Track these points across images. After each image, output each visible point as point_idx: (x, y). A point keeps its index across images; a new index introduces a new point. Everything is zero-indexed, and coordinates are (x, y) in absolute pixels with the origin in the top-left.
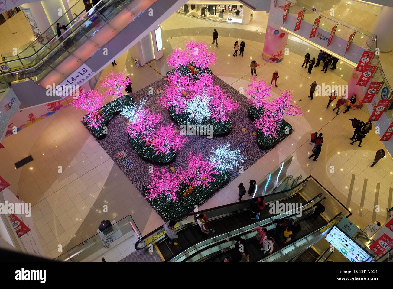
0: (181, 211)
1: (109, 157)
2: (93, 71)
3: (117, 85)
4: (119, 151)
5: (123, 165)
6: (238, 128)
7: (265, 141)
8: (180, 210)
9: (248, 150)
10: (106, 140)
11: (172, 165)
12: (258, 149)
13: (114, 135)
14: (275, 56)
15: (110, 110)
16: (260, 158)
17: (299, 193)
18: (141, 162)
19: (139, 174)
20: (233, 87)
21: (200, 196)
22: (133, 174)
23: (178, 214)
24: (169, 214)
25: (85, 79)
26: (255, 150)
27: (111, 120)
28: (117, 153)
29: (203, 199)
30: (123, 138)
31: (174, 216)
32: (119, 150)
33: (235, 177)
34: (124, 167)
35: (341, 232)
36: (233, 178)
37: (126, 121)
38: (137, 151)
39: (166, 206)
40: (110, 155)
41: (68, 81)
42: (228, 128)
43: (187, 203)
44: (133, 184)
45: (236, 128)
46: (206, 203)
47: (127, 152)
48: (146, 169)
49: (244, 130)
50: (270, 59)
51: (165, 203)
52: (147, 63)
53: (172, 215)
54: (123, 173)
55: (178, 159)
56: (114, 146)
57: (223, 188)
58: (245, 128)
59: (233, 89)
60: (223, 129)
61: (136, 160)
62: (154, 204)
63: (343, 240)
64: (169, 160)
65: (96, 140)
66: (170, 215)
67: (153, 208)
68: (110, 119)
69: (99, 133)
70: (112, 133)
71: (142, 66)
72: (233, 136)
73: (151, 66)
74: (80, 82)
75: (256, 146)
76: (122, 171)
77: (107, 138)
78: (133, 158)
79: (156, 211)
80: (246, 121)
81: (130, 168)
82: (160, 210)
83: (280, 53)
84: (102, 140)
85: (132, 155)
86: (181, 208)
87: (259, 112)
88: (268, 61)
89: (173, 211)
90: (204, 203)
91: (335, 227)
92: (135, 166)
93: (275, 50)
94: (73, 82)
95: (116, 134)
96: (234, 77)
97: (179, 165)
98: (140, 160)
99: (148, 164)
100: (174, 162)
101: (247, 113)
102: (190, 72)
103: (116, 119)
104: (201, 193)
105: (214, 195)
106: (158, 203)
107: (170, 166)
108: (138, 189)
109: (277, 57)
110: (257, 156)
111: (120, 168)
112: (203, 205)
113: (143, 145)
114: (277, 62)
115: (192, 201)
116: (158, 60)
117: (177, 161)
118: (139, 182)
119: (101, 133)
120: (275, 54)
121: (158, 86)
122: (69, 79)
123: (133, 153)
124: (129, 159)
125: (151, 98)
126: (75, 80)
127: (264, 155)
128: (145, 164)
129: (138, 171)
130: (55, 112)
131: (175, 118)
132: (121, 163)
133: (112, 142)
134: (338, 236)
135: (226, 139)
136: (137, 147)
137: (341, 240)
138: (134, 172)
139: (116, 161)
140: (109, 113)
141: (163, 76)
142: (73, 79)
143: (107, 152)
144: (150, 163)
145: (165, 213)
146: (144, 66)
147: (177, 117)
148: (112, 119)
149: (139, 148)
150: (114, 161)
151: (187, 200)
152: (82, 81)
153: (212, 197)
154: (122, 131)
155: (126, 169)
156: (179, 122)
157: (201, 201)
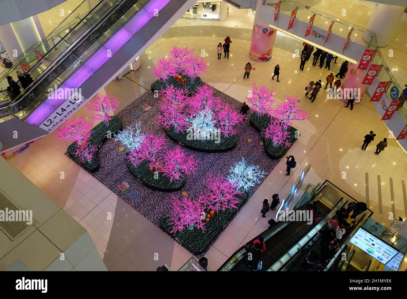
0: (207, 238)
1: (109, 191)
2: (85, 98)
3: (103, 108)
4: (119, 182)
5: (129, 198)
6: (243, 139)
7: (275, 150)
8: (205, 237)
9: (259, 161)
10: (100, 172)
11: (183, 190)
12: (269, 160)
13: (109, 165)
14: (264, 55)
15: (97, 136)
16: (273, 169)
17: (320, 200)
18: (147, 191)
19: (149, 205)
20: (226, 94)
21: (223, 219)
22: (143, 206)
23: (204, 242)
24: (195, 244)
25: (76, 108)
26: (266, 161)
27: (100, 148)
28: (118, 185)
29: (227, 222)
30: (120, 167)
31: (201, 245)
32: (120, 180)
33: (253, 193)
34: (131, 199)
35: (367, 232)
36: (251, 194)
37: (118, 147)
38: (141, 180)
39: (190, 236)
40: (111, 188)
41: (57, 113)
42: (234, 141)
43: (211, 229)
44: (146, 217)
45: (241, 139)
46: (229, 225)
47: (129, 182)
48: (155, 198)
49: (249, 140)
50: (259, 59)
51: (188, 233)
52: (124, 76)
53: (198, 245)
54: (132, 207)
55: (188, 182)
56: (112, 177)
57: (243, 206)
58: (250, 138)
59: (228, 96)
60: (229, 143)
61: (142, 190)
62: (176, 237)
63: (369, 240)
64: (180, 185)
65: (89, 173)
66: (197, 245)
67: (175, 240)
68: (99, 146)
69: (92, 165)
70: (106, 163)
71: (120, 80)
72: (240, 149)
73: (130, 79)
74: (71, 111)
75: (266, 157)
76: (129, 205)
77: (101, 169)
78: (138, 189)
79: (179, 243)
80: (250, 131)
81: (138, 200)
82: (185, 242)
83: (269, 51)
84: (96, 173)
85: (135, 185)
86: (206, 236)
87: (261, 120)
88: (257, 60)
89: (198, 240)
90: (228, 225)
91: (360, 229)
92: (143, 197)
93: (263, 49)
94: (63, 113)
95: (110, 164)
96: (225, 83)
97: (190, 188)
98: (146, 189)
99: (157, 193)
100: (185, 187)
101: (248, 122)
102: (177, 82)
103: (106, 146)
104: (223, 216)
105: (236, 215)
106: (180, 234)
107: (181, 191)
108: (152, 222)
109: (266, 56)
110: (270, 167)
111: (126, 201)
112: (227, 228)
113: (146, 172)
114: (266, 61)
115: (216, 226)
116: (135, 71)
117: (187, 185)
118: (152, 214)
119: (94, 165)
120: (264, 53)
121: (144, 101)
122: (59, 110)
123: (137, 183)
124: (133, 190)
125: (140, 116)
126: (65, 110)
127: (276, 165)
128: (153, 193)
129: (147, 202)
130: (29, 146)
131: (174, 136)
132: (125, 196)
133: (109, 173)
134: (363, 237)
135: (233, 153)
136: (141, 175)
137: (367, 240)
138: (143, 204)
139: (119, 194)
140: (97, 140)
141: (147, 90)
142: (63, 110)
143: (106, 186)
144: (158, 192)
145: (191, 244)
146: (122, 79)
147: (176, 136)
148: (101, 146)
149: (143, 176)
150: (117, 194)
151: (210, 226)
152: (73, 110)
153: (234, 218)
154: (117, 158)
155: (133, 202)
156: (179, 141)
157: (225, 224)
